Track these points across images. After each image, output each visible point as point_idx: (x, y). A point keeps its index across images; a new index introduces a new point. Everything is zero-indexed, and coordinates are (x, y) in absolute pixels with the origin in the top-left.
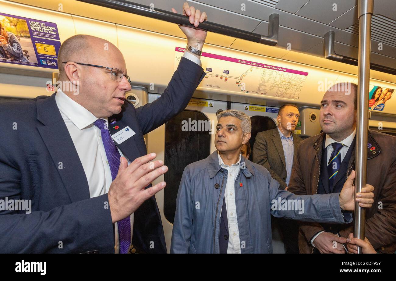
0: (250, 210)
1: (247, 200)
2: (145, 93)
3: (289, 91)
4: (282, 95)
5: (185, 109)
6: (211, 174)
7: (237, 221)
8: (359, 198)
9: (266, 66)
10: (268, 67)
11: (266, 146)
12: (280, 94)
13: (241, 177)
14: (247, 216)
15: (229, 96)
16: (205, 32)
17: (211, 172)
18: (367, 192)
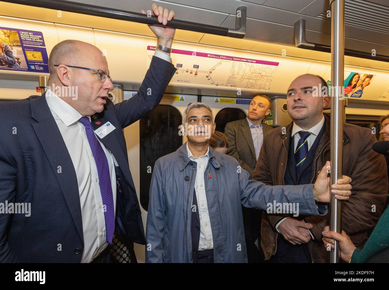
0: (221, 201)
1: (217, 191)
2: (120, 90)
3: (259, 82)
4: (253, 86)
5: (160, 104)
6: (181, 167)
7: (208, 212)
8: (335, 190)
9: (235, 59)
10: (237, 59)
11: (235, 136)
12: (250, 86)
13: (210, 169)
14: (218, 206)
15: (199, 90)
16: (173, 30)
17: (181, 165)
18: (343, 184)
